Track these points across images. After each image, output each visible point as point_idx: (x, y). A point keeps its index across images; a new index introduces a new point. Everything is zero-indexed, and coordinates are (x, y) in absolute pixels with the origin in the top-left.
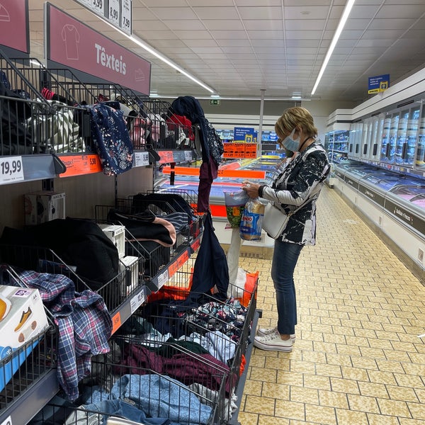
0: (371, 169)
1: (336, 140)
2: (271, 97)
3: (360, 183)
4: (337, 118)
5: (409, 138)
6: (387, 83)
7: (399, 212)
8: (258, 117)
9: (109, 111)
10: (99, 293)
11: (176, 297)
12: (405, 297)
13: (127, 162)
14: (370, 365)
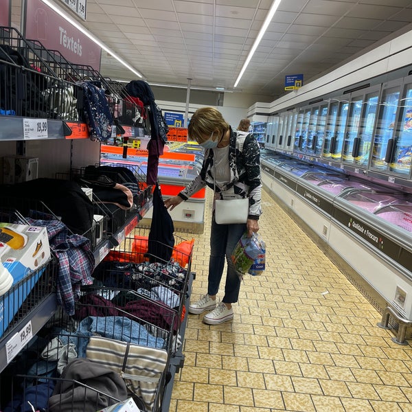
0: (285, 158)
1: (254, 130)
2: (197, 86)
3: (276, 170)
4: (257, 110)
5: (318, 133)
6: (300, 82)
7: (308, 195)
8: (184, 104)
9: (95, 89)
10: (85, 236)
11: (122, 260)
12: (313, 265)
13: (108, 132)
14: (284, 315)
